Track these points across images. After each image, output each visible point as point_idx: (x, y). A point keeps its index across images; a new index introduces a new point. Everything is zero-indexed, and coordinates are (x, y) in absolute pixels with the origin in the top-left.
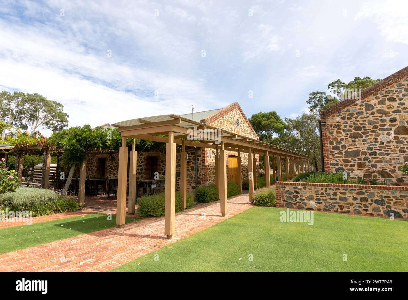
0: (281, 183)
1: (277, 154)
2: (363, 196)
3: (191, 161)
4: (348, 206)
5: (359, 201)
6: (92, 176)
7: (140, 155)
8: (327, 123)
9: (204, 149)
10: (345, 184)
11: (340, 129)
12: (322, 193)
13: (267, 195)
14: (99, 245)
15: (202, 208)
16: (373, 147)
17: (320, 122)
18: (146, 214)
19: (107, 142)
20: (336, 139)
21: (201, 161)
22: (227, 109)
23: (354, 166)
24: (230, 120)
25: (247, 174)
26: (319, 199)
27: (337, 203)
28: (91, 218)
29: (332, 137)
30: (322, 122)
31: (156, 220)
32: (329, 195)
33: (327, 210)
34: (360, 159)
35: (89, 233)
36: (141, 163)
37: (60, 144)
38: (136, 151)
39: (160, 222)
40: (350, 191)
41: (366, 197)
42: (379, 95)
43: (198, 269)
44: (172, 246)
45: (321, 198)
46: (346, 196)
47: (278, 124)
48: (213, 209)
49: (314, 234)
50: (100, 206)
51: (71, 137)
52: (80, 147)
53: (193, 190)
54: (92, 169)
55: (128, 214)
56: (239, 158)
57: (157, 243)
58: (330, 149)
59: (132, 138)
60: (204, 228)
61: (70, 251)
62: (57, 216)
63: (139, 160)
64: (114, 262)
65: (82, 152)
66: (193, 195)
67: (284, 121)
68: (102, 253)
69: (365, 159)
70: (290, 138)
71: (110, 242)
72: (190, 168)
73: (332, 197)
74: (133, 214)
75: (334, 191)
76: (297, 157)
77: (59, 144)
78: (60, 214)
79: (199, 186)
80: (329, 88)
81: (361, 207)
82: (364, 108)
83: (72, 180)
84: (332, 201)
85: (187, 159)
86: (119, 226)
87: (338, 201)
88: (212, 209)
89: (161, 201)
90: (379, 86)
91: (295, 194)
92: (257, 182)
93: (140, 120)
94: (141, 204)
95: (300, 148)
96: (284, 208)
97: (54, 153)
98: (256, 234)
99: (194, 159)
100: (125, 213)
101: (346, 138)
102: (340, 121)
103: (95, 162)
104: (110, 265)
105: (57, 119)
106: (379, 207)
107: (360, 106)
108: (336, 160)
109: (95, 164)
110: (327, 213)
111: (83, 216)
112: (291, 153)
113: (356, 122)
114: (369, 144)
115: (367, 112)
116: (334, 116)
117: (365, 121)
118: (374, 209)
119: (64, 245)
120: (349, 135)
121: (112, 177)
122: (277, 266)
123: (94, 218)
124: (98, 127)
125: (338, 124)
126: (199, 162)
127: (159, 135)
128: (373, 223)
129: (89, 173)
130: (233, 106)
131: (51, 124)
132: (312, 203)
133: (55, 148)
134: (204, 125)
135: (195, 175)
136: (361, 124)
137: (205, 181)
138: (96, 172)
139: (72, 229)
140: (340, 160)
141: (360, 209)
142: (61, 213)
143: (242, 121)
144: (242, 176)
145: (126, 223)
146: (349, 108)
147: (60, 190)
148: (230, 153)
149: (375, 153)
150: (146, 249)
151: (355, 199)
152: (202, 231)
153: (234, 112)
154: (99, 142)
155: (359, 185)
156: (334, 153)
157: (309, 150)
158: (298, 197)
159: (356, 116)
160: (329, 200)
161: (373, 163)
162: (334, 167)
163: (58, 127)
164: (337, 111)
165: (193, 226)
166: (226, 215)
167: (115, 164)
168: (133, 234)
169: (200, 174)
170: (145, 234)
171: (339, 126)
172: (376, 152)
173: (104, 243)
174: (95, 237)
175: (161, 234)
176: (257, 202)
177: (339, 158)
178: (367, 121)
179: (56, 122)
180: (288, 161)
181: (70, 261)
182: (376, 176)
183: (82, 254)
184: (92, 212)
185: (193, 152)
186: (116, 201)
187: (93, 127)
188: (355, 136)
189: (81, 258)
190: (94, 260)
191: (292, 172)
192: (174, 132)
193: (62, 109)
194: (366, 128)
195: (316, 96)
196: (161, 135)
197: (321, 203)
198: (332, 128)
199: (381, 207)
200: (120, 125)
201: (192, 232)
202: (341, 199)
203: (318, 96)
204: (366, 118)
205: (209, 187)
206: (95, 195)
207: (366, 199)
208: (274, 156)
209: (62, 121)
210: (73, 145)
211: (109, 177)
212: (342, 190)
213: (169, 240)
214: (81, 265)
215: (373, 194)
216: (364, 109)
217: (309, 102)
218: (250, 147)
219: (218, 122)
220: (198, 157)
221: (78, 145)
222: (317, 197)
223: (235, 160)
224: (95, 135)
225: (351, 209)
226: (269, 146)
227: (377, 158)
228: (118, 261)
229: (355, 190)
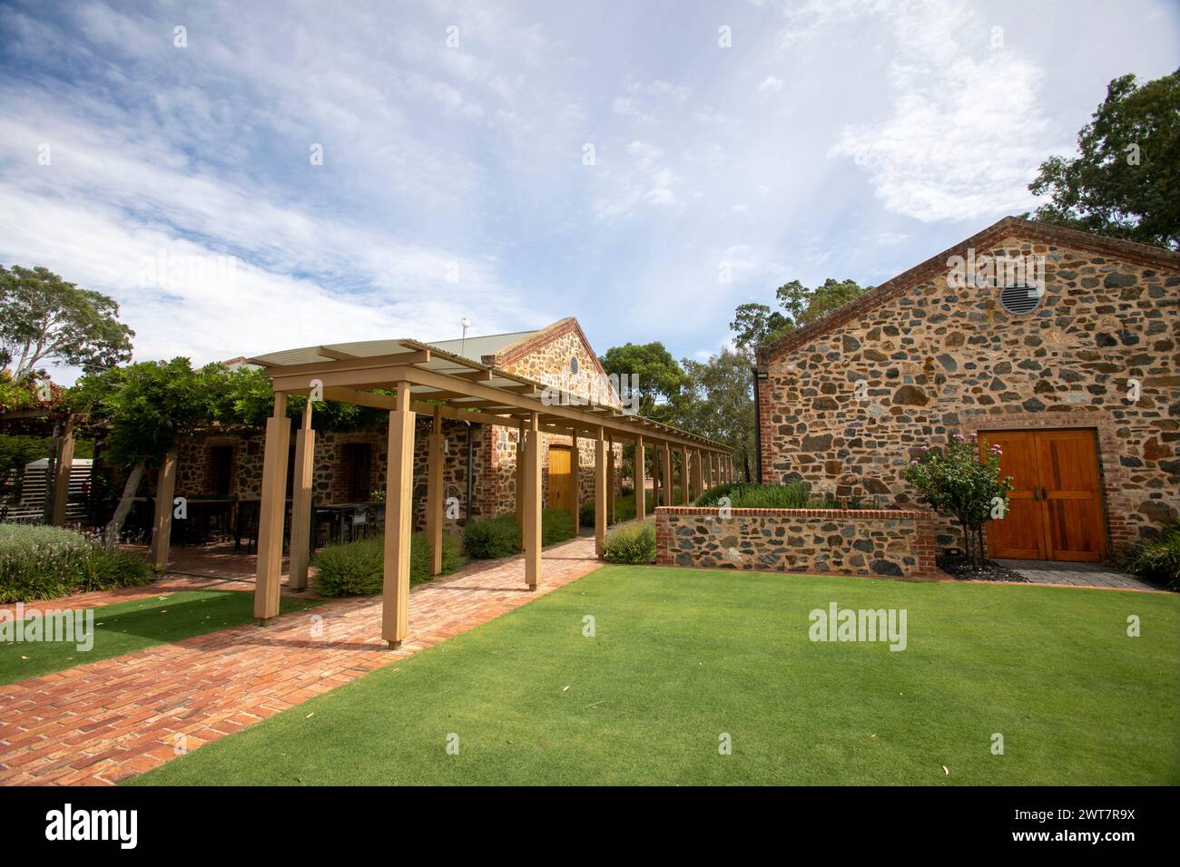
0: (668, 509)
1: (662, 442)
2: (834, 533)
3: (456, 457)
4: (804, 555)
5: (825, 545)
6: (192, 491)
7: (324, 439)
8: (770, 375)
9: (488, 427)
10: (802, 510)
11: (795, 389)
12: (755, 531)
13: (636, 537)
14: (203, 672)
15: (481, 573)
16: (857, 429)
17: (755, 372)
18: (337, 590)
19: (234, 405)
20: (786, 410)
21: (480, 457)
22: (550, 332)
23: (819, 468)
24: (555, 360)
25: (592, 489)
26: (748, 544)
27: (783, 550)
28: (185, 601)
29: (778, 406)
30: (759, 371)
31: (363, 604)
32: (767, 533)
33: (762, 567)
34: (831, 456)
35: (177, 641)
36: (326, 460)
37: (102, 406)
38: (312, 428)
39: (371, 608)
40: (809, 524)
41: (838, 536)
42: (868, 321)
43: (462, 717)
44: (400, 667)
45: (753, 542)
46: (802, 535)
47: (668, 376)
48: (508, 574)
49: (731, 620)
50: (212, 571)
51: (135, 387)
52: (159, 415)
53: (460, 528)
54: (194, 473)
55: (288, 591)
56: (573, 450)
57: (363, 661)
58: (775, 432)
59: (305, 397)
60: (483, 620)
61: (121, 690)
62: (86, 600)
63: (324, 452)
64: (245, 713)
65: (164, 428)
66: (458, 540)
67: (681, 366)
68: (212, 691)
69: (842, 454)
70: (693, 407)
71: (236, 662)
72: (453, 475)
73: (774, 537)
74: (301, 590)
75: (778, 526)
76: (708, 451)
77: (97, 406)
78: (97, 593)
79: (476, 518)
80: (778, 296)
81: (828, 557)
82: (840, 344)
83: (135, 502)
84: (773, 548)
85: (446, 451)
86: (262, 622)
87: (785, 546)
88: (505, 574)
89: (376, 556)
90: (867, 302)
91: (698, 535)
92: (616, 509)
93: (324, 350)
94: (322, 565)
95: (716, 429)
96: (673, 566)
97: (86, 429)
98: (607, 629)
99: (465, 453)
100: (279, 586)
101: (807, 408)
102: (796, 372)
103: (201, 455)
104: (231, 722)
105: (101, 340)
106: (861, 555)
107: (835, 340)
108: (785, 457)
109: (202, 461)
110: (763, 574)
111: (162, 597)
112: (694, 441)
113: (827, 375)
114: (849, 423)
115: (847, 354)
116: (783, 360)
117: (843, 373)
118: (853, 561)
119: (101, 676)
120: (812, 403)
121: (249, 495)
122: (647, 696)
123: (195, 601)
124: (212, 364)
125: (791, 379)
126: (477, 458)
127: (375, 390)
128: (849, 589)
129: (186, 484)
130: (563, 325)
131: (81, 353)
132: (734, 554)
133: (86, 416)
134: (490, 368)
135: (466, 491)
136: (835, 379)
137: (491, 505)
138: (204, 481)
139: (130, 632)
140: (793, 458)
141: (828, 562)
142: (99, 589)
143: (583, 363)
144: (580, 492)
145: (282, 613)
146: (812, 343)
147: (98, 530)
148: (553, 439)
149: (857, 443)
150: (332, 677)
151: (818, 540)
152: (479, 626)
153: (565, 340)
154: (212, 403)
155: (827, 511)
156: (782, 442)
157: (733, 434)
158: (705, 540)
159: (825, 361)
160: (768, 546)
161: (854, 463)
162: (782, 473)
163: (103, 361)
164: (790, 349)
165: (457, 616)
166: (538, 588)
167: (257, 460)
168: (300, 639)
169: (477, 489)
170: (331, 641)
171: (793, 382)
172: (860, 440)
173: (220, 665)
174: (195, 652)
175: (374, 639)
176: (612, 555)
177: (790, 453)
178: (846, 374)
179: (96, 348)
180: (687, 460)
181: (117, 718)
182: (860, 489)
183: (154, 697)
184: (190, 585)
185: (461, 434)
186: (256, 558)
187: (197, 365)
188: (823, 405)
189: (152, 706)
190: (188, 711)
191: (695, 484)
192: (413, 384)
193: (115, 312)
194: (845, 389)
195: (751, 314)
196: (381, 391)
197: (752, 553)
198: (780, 386)
199: (865, 555)
200: (271, 360)
201: (452, 631)
202: (792, 542)
203: (755, 313)
204: (845, 366)
205: (499, 520)
206: (199, 542)
207: (838, 541)
208: (657, 446)
209: (115, 346)
210: (139, 410)
211: (240, 495)
212: (793, 523)
213: (393, 652)
214: (148, 725)
215: (852, 528)
216: (841, 347)
217: (736, 326)
218: (599, 426)
219: (526, 362)
220: (474, 447)
221: (155, 410)
222: (744, 540)
223: (565, 456)
224: (202, 386)
225: (811, 562)
226: (646, 423)
227: (863, 452)
228: (255, 709)
229: (819, 521)
